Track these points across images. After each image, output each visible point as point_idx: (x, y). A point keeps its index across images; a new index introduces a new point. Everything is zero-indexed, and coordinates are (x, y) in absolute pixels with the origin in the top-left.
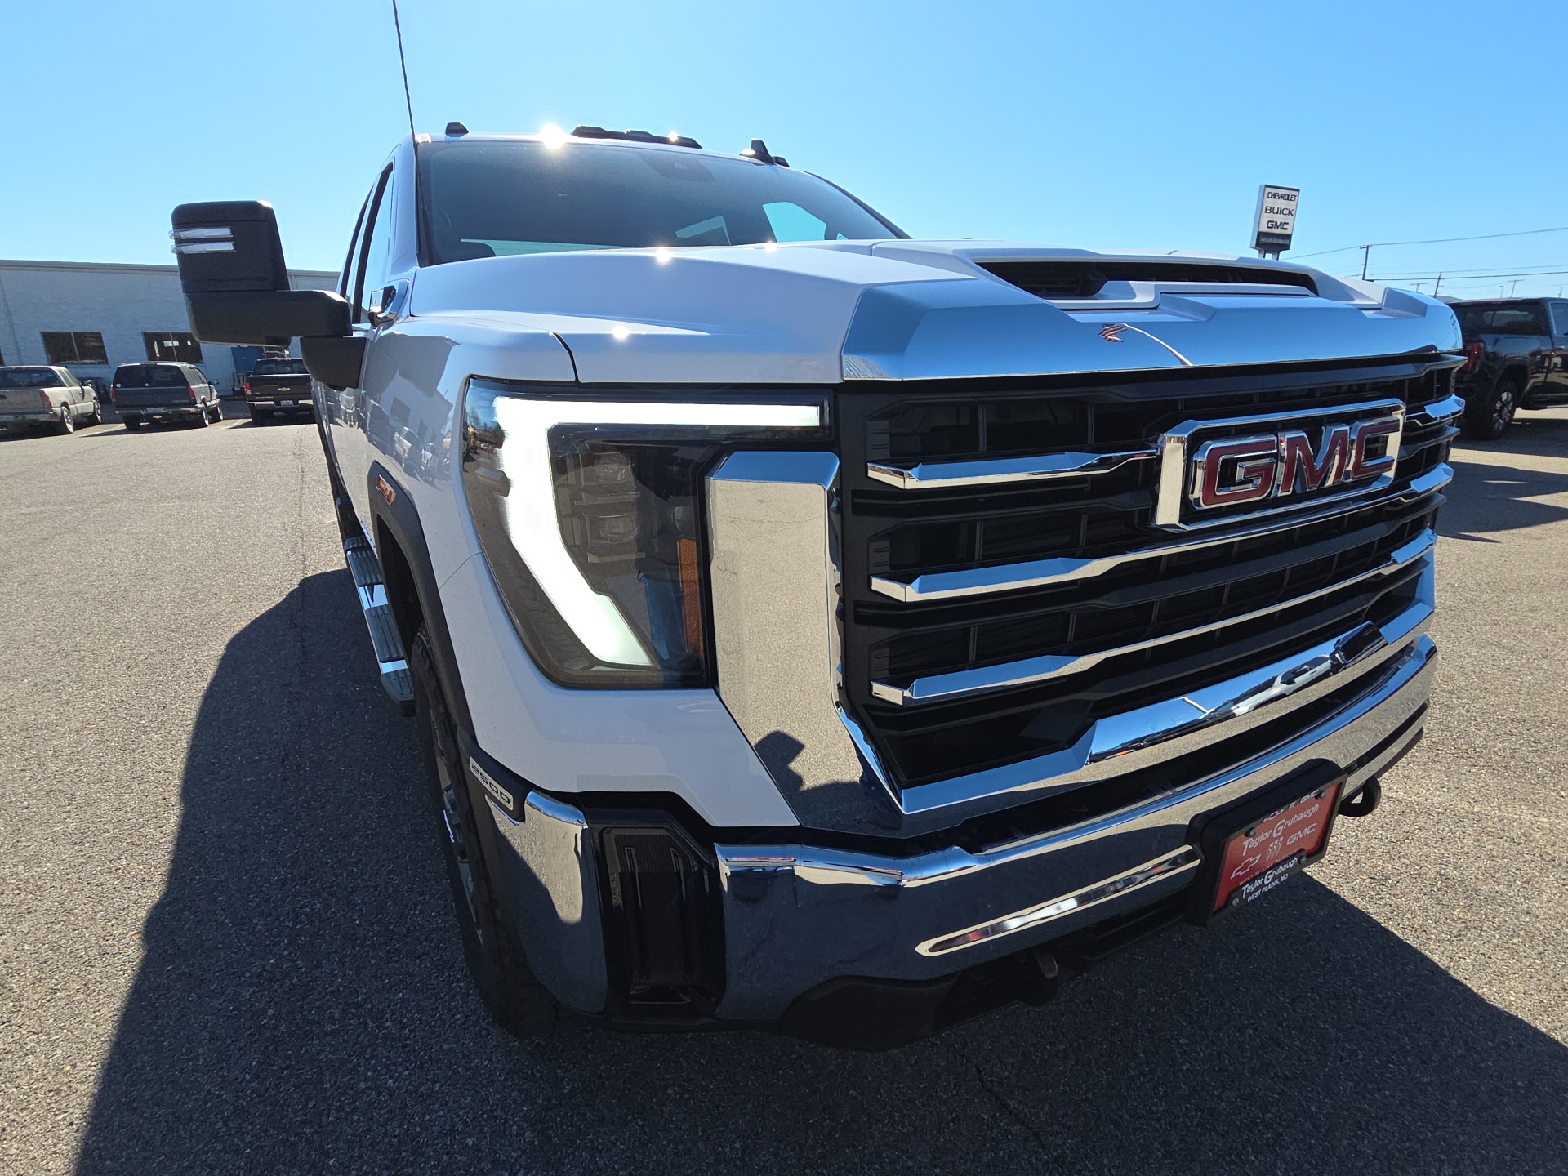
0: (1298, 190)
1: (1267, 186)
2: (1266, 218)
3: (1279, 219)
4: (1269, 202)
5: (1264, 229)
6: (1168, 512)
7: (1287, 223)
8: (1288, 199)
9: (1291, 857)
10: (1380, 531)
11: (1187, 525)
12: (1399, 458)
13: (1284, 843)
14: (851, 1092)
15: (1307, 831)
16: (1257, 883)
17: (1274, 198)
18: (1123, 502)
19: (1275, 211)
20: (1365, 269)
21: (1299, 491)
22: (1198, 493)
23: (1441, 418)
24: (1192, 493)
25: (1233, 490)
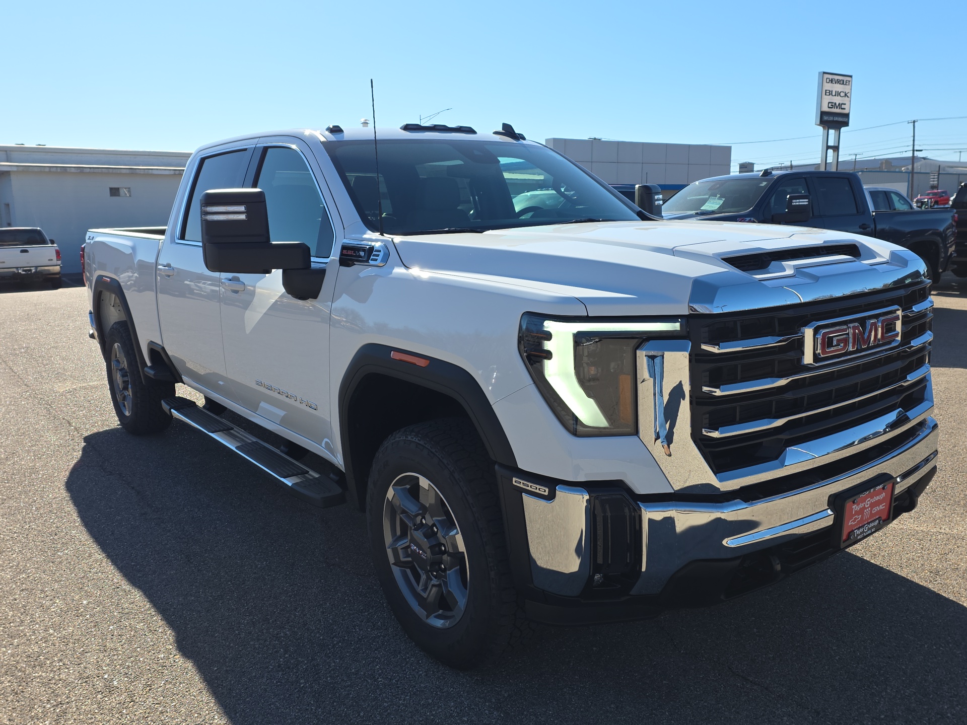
0: (851, 76)
1: (824, 73)
2: (827, 99)
3: (837, 100)
4: (828, 86)
5: (825, 108)
6: (808, 359)
7: (845, 104)
8: (843, 84)
9: (875, 520)
10: (899, 365)
11: (816, 363)
12: (902, 331)
13: (871, 511)
14: (664, 682)
15: (881, 507)
16: (861, 530)
17: (832, 82)
18: (791, 355)
19: (834, 94)
20: (914, 140)
21: (859, 348)
22: (819, 351)
23: (925, 309)
24: (817, 350)
25: (832, 349)
